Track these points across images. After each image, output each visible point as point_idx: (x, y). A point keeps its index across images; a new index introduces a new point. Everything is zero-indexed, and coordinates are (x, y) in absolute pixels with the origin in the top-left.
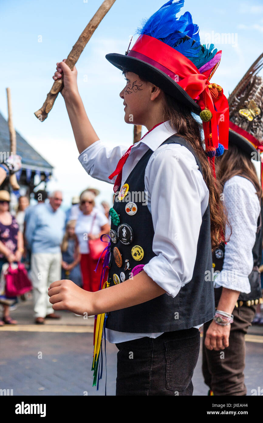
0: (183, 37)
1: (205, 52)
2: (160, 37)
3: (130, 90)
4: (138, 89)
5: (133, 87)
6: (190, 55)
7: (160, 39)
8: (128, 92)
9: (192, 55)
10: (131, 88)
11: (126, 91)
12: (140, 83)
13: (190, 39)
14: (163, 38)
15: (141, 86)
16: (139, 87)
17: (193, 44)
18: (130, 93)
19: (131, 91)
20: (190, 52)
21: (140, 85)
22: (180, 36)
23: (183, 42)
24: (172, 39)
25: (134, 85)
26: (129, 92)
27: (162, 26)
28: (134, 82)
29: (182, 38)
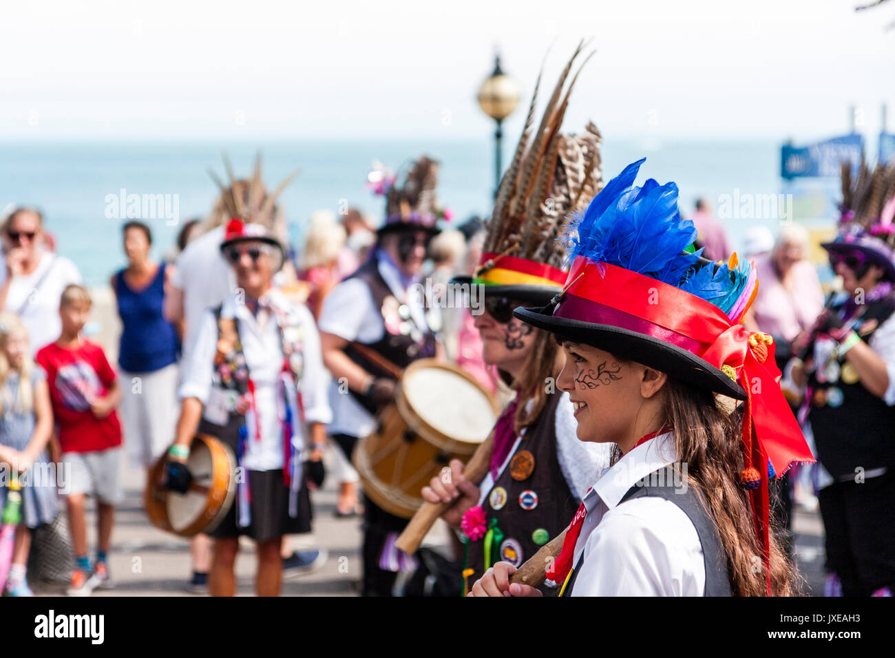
0: (694, 263)
1: (736, 280)
2: (649, 271)
3: (593, 381)
4: (611, 377)
5: (599, 374)
6: (712, 295)
7: (647, 273)
8: (587, 384)
9: (715, 295)
10: (595, 376)
11: (583, 381)
12: (614, 365)
13: (709, 263)
14: (653, 271)
15: (618, 371)
16: (614, 374)
17: (715, 272)
18: (594, 386)
19: (597, 382)
20: (712, 289)
21: (616, 369)
22: (687, 262)
23: (696, 273)
24: (672, 270)
25: (601, 372)
26: (590, 385)
27: (646, 247)
28: (601, 365)
29: (692, 265)
